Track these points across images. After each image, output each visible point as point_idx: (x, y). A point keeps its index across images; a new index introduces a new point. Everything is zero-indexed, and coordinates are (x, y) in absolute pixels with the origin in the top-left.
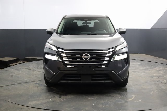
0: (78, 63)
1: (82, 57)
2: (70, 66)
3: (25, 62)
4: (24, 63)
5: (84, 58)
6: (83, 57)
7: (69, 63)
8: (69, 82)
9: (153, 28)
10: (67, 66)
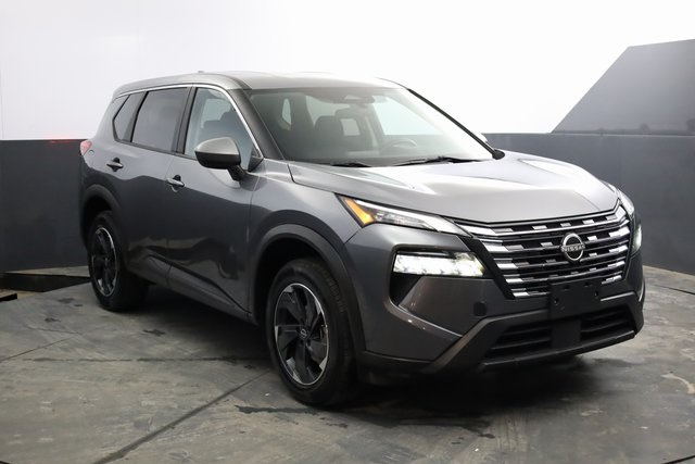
0: (553, 277)
1: (560, 249)
2: (526, 294)
3: (20, 295)
4: (14, 297)
5: (571, 253)
6: (564, 248)
7: (520, 280)
8: (517, 359)
9: (564, 132)
10: (516, 294)
